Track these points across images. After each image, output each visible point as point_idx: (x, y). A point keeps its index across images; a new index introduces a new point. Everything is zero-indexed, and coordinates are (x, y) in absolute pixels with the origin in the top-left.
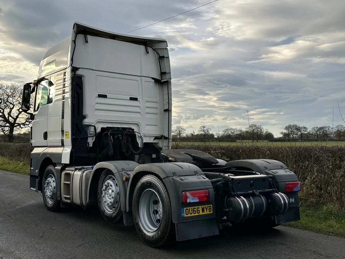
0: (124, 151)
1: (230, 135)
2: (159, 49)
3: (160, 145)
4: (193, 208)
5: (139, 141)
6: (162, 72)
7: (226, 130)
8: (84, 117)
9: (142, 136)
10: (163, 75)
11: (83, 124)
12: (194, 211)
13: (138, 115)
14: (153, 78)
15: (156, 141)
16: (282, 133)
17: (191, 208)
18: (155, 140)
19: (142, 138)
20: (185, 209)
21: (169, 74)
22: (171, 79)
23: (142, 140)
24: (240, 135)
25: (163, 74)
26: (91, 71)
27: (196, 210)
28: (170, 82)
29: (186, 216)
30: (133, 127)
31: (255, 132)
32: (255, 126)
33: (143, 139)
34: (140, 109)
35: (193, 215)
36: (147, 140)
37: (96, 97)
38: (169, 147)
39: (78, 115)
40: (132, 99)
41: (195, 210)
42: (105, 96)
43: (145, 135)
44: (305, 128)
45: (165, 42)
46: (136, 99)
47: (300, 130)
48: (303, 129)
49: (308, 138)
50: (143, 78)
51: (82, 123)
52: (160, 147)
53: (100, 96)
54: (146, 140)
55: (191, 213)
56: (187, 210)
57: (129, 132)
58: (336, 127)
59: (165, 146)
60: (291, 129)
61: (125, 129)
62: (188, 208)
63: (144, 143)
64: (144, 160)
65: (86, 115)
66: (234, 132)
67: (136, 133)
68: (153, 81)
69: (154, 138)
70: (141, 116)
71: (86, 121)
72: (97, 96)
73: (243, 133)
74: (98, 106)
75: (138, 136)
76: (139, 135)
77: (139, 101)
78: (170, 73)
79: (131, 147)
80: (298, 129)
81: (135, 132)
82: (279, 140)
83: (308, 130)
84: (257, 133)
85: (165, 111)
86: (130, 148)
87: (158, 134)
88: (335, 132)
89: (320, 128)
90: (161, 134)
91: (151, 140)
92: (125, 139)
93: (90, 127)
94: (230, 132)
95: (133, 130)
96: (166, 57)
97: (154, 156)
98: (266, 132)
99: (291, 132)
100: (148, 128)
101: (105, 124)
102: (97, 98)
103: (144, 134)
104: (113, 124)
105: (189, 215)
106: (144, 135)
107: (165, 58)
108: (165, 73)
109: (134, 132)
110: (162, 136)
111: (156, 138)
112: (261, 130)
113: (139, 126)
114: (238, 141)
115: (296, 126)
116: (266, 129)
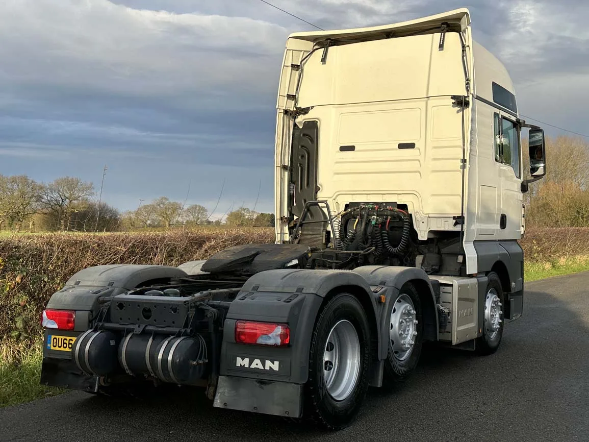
4: (64, 338)
12: (64, 343)
17: (60, 337)
20: (53, 337)
27: (67, 342)
29: (52, 348)
35: (62, 349)
41: (65, 341)
53: (343, 149)
55: (60, 345)
56: (55, 340)
62: (57, 337)
102: (338, 154)
105: (57, 348)
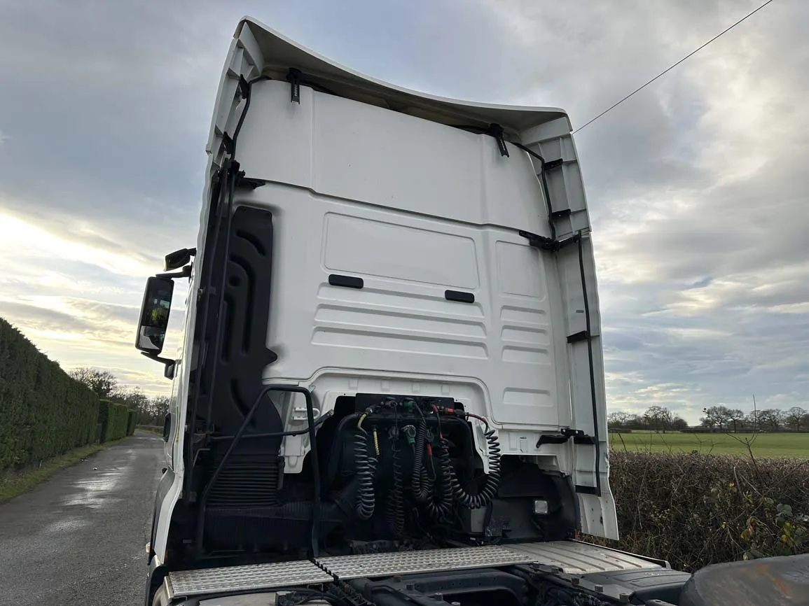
0: (423, 494)
1: (618, 422)
2: (541, 142)
3: (563, 465)
5: (483, 449)
6: (553, 211)
7: (613, 414)
8: (272, 357)
9: (493, 432)
10: (556, 222)
11: (266, 383)
13: (477, 354)
14: (523, 233)
15: (545, 451)
16: (702, 419)
18: (543, 447)
19: (496, 438)
21: (580, 217)
22: (588, 229)
23: (495, 446)
24: (634, 422)
25: (557, 217)
26: (308, 195)
28: (588, 239)
30: (459, 396)
31: (659, 419)
32: (659, 408)
33: (498, 444)
34: (485, 331)
36: (513, 446)
37: (323, 285)
38: (601, 476)
39: (246, 346)
40: (452, 296)
42: (356, 284)
43: (505, 427)
44: (739, 412)
45: (562, 115)
46: (467, 298)
47: (730, 415)
48: (736, 414)
49: (742, 426)
50: (490, 230)
51: (262, 380)
52: (562, 474)
53: (337, 281)
54: (509, 447)
57: (442, 413)
58: (790, 411)
59: (580, 472)
60: (717, 413)
61: (426, 402)
63: (505, 457)
64: (506, 524)
65: (278, 348)
66: (625, 417)
67: (471, 419)
68: (525, 241)
69: (536, 438)
70: (488, 355)
71: (278, 373)
72: (327, 281)
73: (640, 419)
74: (326, 318)
75: (479, 429)
76: (484, 426)
77: (478, 305)
78: (585, 210)
79: (453, 477)
80: (729, 413)
81: (468, 415)
82: (696, 430)
83: (745, 416)
84: (663, 419)
85: (574, 339)
86: (448, 482)
87: (552, 423)
88: (788, 419)
89: (764, 412)
90: (565, 423)
91: (528, 448)
92: (426, 443)
93: (293, 393)
94: (618, 419)
95: (460, 406)
96: (569, 164)
97: (541, 507)
98: (676, 418)
99: (717, 418)
100: (512, 399)
101: (354, 383)
102: (325, 289)
103: (502, 424)
104: (386, 385)
106: (500, 427)
107: (564, 168)
108: (566, 214)
109: (463, 416)
110: (568, 433)
111: (545, 439)
112: (668, 415)
113: (483, 392)
114: (633, 431)
115: (724, 409)
116: (674, 414)
